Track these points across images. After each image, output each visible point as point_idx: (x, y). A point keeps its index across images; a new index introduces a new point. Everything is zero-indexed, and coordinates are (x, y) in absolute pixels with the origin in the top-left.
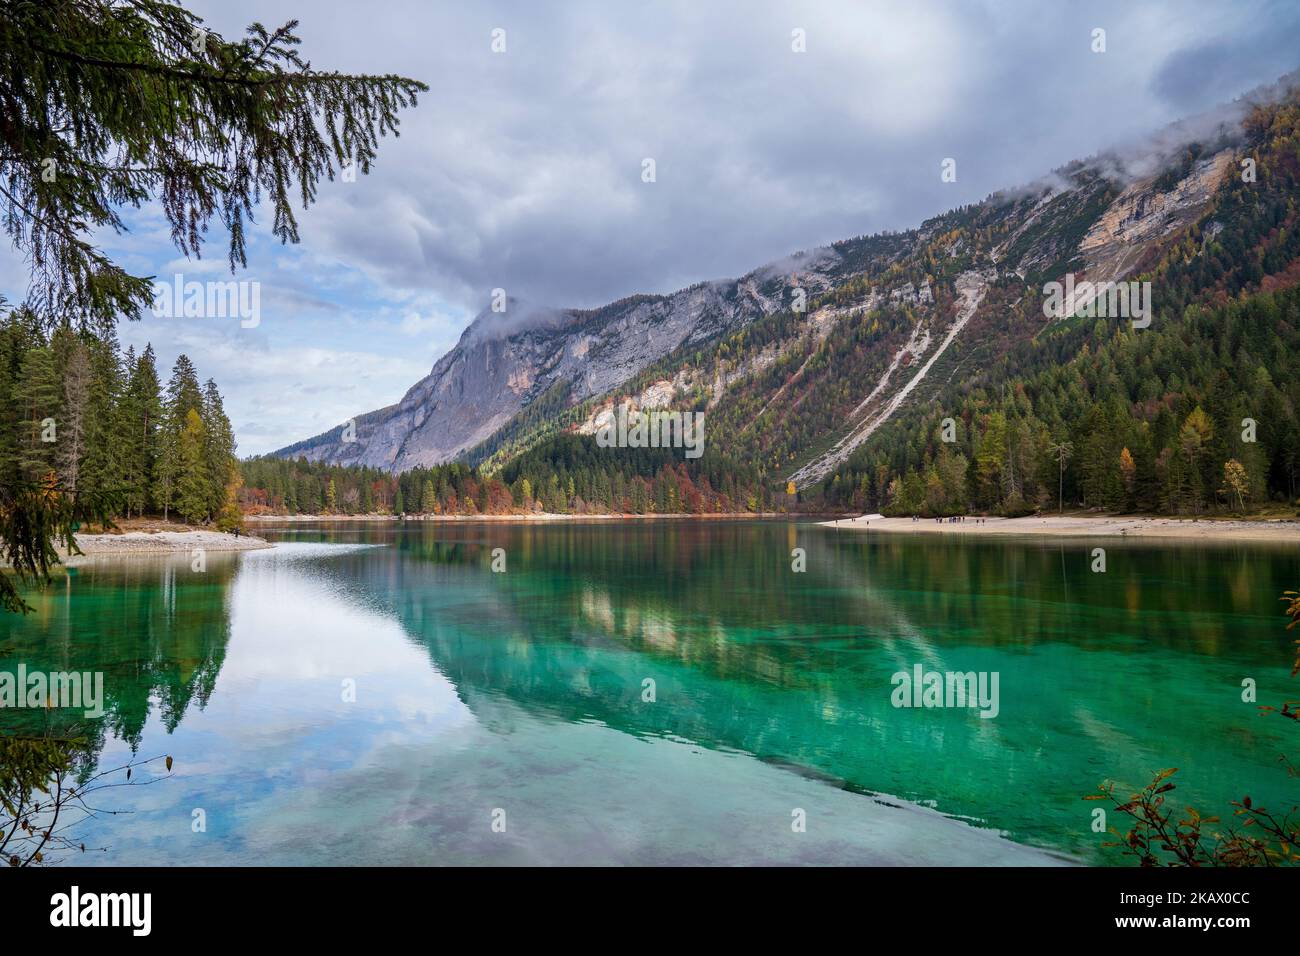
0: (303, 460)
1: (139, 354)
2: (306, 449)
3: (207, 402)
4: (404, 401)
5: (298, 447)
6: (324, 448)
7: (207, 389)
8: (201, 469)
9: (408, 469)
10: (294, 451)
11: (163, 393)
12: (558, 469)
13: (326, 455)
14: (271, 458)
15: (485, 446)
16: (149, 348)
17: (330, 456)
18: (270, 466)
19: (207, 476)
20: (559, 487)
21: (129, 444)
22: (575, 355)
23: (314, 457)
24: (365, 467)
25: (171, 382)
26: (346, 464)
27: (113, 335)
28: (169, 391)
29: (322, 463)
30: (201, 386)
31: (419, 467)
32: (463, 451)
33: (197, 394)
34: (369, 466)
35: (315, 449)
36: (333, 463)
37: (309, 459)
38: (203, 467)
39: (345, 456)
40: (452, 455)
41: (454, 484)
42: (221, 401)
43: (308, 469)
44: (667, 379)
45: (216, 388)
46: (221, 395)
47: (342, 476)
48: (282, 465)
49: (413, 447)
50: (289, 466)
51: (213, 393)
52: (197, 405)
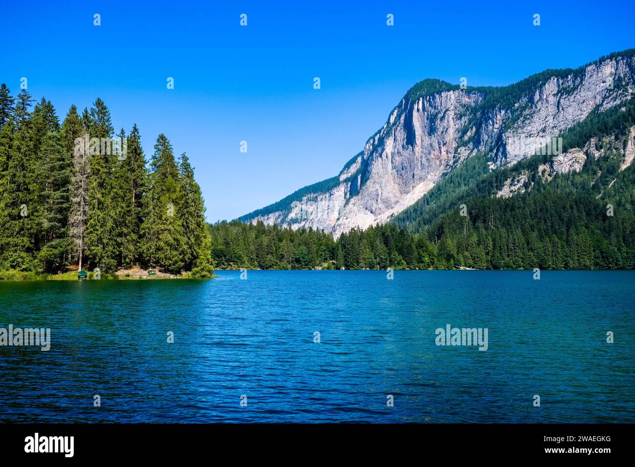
0: (261, 224)
1: (128, 134)
2: (263, 216)
3: (181, 172)
4: (342, 173)
5: (256, 213)
6: (277, 214)
7: (181, 161)
8: (178, 228)
9: (347, 231)
10: (253, 218)
11: (147, 166)
12: (477, 229)
13: (279, 220)
14: (234, 223)
15: (412, 211)
16: (135, 130)
17: (283, 221)
18: (234, 230)
19: (184, 234)
20: (479, 244)
23: (270, 221)
24: (311, 229)
25: (154, 157)
26: (295, 227)
27: (108, 121)
28: (152, 165)
29: (275, 226)
30: (176, 160)
31: (356, 229)
32: (392, 215)
33: (173, 166)
34: (315, 229)
35: (270, 215)
36: (285, 226)
37: (265, 224)
38: (179, 225)
39: (295, 221)
40: (384, 218)
41: (386, 243)
42: (192, 172)
43: (264, 232)
44: (578, 147)
45: (188, 161)
46: (192, 167)
47: (291, 236)
48: (244, 229)
49: (350, 212)
50: (250, 229)
51: (186, 166)
52: (174, 176)
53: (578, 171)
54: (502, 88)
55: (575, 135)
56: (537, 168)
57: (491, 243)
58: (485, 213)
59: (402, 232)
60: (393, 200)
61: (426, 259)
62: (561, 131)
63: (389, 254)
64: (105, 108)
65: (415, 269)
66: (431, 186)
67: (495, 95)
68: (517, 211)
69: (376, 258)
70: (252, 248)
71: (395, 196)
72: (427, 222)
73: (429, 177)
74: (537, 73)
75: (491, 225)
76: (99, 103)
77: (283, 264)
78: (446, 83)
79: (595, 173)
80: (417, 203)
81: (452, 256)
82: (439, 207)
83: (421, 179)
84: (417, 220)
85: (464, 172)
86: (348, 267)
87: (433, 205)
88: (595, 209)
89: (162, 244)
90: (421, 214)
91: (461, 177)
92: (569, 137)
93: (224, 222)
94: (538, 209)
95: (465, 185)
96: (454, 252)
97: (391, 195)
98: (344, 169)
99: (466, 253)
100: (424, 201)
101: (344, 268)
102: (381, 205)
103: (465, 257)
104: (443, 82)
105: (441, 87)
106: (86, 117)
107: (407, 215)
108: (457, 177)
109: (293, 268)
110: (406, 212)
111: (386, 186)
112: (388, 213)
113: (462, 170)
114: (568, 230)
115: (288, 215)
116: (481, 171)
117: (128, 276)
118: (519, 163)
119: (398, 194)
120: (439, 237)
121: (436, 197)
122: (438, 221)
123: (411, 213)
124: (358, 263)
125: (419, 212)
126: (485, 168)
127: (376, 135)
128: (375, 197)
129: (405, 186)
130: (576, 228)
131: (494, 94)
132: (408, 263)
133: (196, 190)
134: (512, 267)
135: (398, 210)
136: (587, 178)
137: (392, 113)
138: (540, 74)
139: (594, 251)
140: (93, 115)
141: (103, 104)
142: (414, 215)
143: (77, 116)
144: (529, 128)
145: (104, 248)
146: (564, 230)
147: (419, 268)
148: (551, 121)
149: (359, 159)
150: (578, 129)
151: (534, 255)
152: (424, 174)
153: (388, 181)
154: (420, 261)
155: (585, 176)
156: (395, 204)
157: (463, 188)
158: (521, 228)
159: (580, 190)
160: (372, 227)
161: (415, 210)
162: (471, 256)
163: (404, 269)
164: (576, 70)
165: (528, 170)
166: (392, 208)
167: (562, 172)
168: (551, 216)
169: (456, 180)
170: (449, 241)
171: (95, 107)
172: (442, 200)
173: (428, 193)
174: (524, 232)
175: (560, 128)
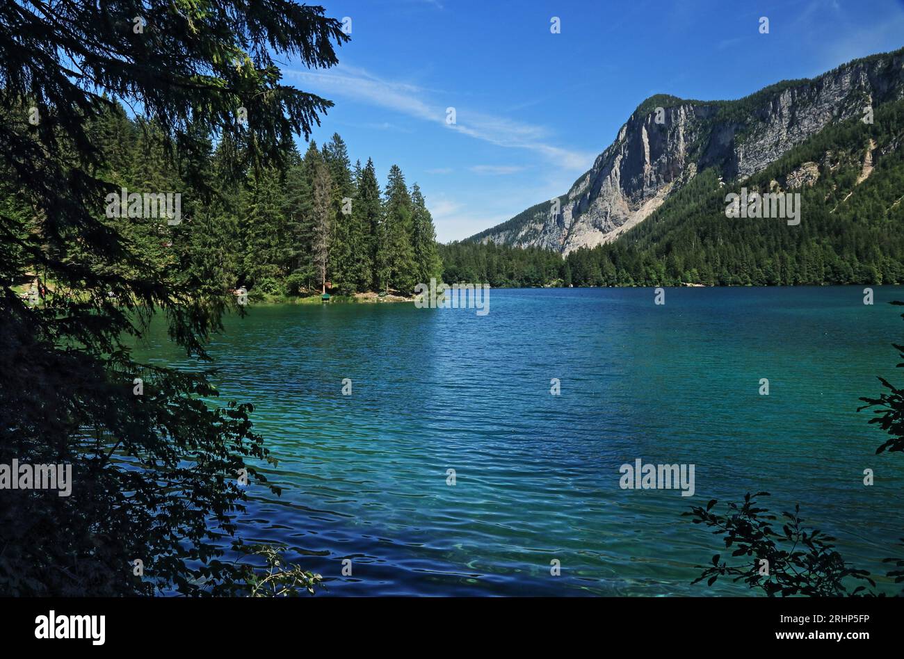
0: (491, 244)
1: (363, 166)
2: (493, 235)
3: (413, 200)
4: (571, 191)
5: (487, 233)
6: (507, 233)
7: (413, 191)
8: (410, 254)
9: (575, 249)
10: (484, 237)
11: (381, 196)
12: (705, 245)
13: (509, 239)
14: (466, 243)
15: (641, 228)
16: (370, 163)
17: (513, 240)
18: (465, 250)
19: (416, 259)
20: (707, 261)
21: (359, 235)
22: (722, 142)
23: (500, 240)
24: (540, 247)
25: (387, 187)
26: (524, 246)
27: (345, 154)
28: (385, 194)
29: (505, 246)
30: (408, 189)
31: (584, 247)
32: (621, 233)
33: (405, 195)
34: (544, 247)
35: (502, 234)
36: (515, 245)
37: (496, 242)
38: (412, 252)
39: (525, 239)
40: (613, 235)
41: (614, 261)
42: (423, 200)
43: (494, 251)
44: (812, 161)
45: (420, 190)
46: (423, 195)
47: (522, 255)
48: (475, 249)
49: (579, 230)
50: (481, 249)
51: (417, 194)
52: (406, 203)
53: (811, 185)
54: (734, 102)
55: (810, 148)
56: (769, 184)
57: (719, 259)
58: (714, 230)
59: (630, 251)
60: (622, 217)
61: (654, 276)
62: (795, 144)
63: (617, 271)
64: (342, 142)
65: (642, 286)
66: (661, 202)
67: (727, 109)
68: (746, 227)
69: (603, 276)
70: (484, 267)
71: (624, 214)
72: (655, 239)
73: (659, 193)
74: (772, 84)
75: (721, 242)
76: (337, 138)
77: (514, 281)
78: (676, 98)
79: (830, 186)
80: (646, 220)
81: (679, 273)
82: (668, 224)
83: (651, 196)
84: (646, 237)
85: (694, 188)
86: (576, 286)
87: (662, 222)
88: (828, 224)
89: (396, 269)
90: (650, 231)
91: (690, 194)
92: (803, 150)
93: (456, 242)
94: (768, 225)
95: (694, 201)
96: (681, 269)
97: (620, 213)
98: (573, 187)
99: (695, 270)
100: (653, 218)
101: (572, 286)
102: (610, 223)
103: (692, 274)
104: (673, 97)
105: (670, 102)
106: (325, 151)
107: (636, 232)
108: (687, 192)
109: (523, 286)
110: (635, 229)
111: (615, 204)
112: (617, 230)
113: (692, 186)
114: (798, 246)
115: (518, 233)
116: (711, 186)
117: (366, 299)
118: (750, 178)
119: (627, 211)
120: (667, 254)
121: (665, 214)
122: (666, 239)
123: (640, 230)
124: (586, 281)
125: (647, 229)
126: (715, 184)
127: (605, 152)
128: (604, 214)
129: (635, 203)
130: (808, 244)
131: (725, 108)
132: (635, 281)
133: (428, 218)
134: (740, 284)
135: (627, 227)
136: (821, 192)
137: (621, 130)
138: (774, 85)
139: (825, 266)
140: (331, 149)
141: (339, 138)
142: (643, 232)
143: (317, 152)
144: (762, 142)
145: (344, 274)
146: (794, 245)
147: (647, 285)
148: (785, 134)
149: (588, 178)
150: (813, 141)
151: (763, 272)
152: (653, 191)
153: (617, 198)
154: (648, 278)
155: (819, 190)
156: (624, 222)
157: (693, 204)
158: (750, 245)
159: (813, 205)
160: (600, 245)
161: (644, 228)
162: (699, 273)
163: (631, 286)
164: (813, 80)
165: (759, 186)
166: (621, 225)
167: (794, 186)
168: (781, 232)
169: (686, 196)
170: (677, 259)
171: (332, 141)
172: (671, 217)
173: (658, 210)
174: (754, 249)
175: (795, 141)
